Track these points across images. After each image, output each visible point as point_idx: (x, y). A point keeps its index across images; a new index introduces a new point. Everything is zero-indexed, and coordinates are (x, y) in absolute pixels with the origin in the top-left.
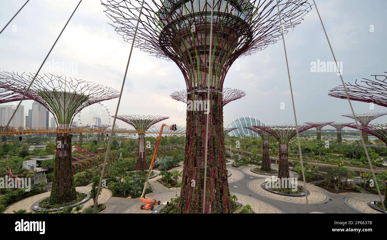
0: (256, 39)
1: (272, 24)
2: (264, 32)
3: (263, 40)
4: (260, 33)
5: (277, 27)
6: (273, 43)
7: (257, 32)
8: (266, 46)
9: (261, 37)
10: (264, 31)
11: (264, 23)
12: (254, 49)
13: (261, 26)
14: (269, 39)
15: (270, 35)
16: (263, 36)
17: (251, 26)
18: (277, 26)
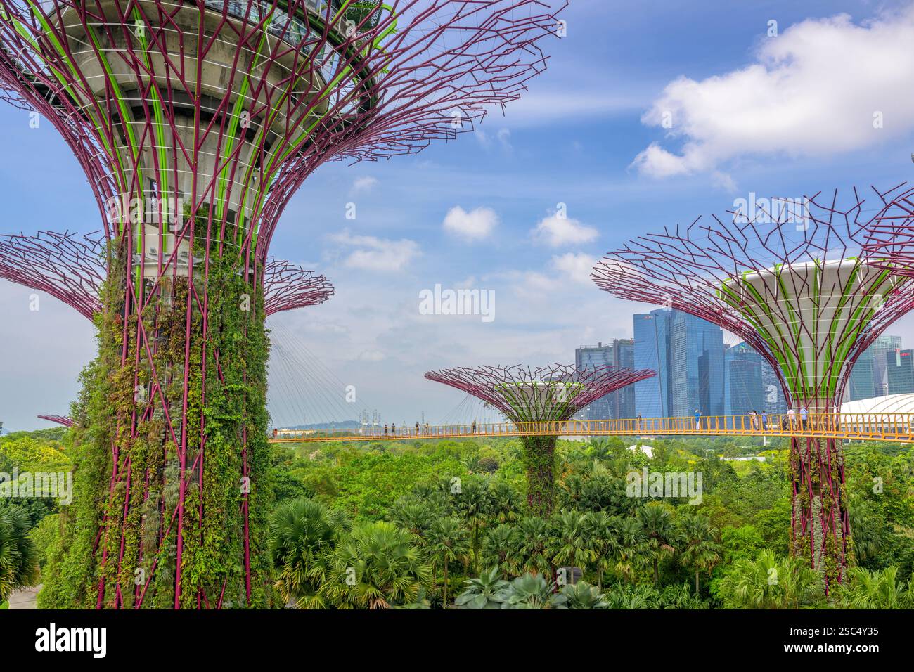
0: (390, 113)
1: (441, 79)
2: (415, 95)
3: (414, 121)
4: (403, 96)
5: (453, 90)
6: (445, 136)
7: (392, 91)
8: (424, 142)
9: (406, 110)
10: (415, 92)
11: (414, 69)
12: (385, 145)
13: (407, 73)
14: (434, 123)
15: (433, 111)
16: (412, 111)
17: (371, 65)
18: (456, 90)
